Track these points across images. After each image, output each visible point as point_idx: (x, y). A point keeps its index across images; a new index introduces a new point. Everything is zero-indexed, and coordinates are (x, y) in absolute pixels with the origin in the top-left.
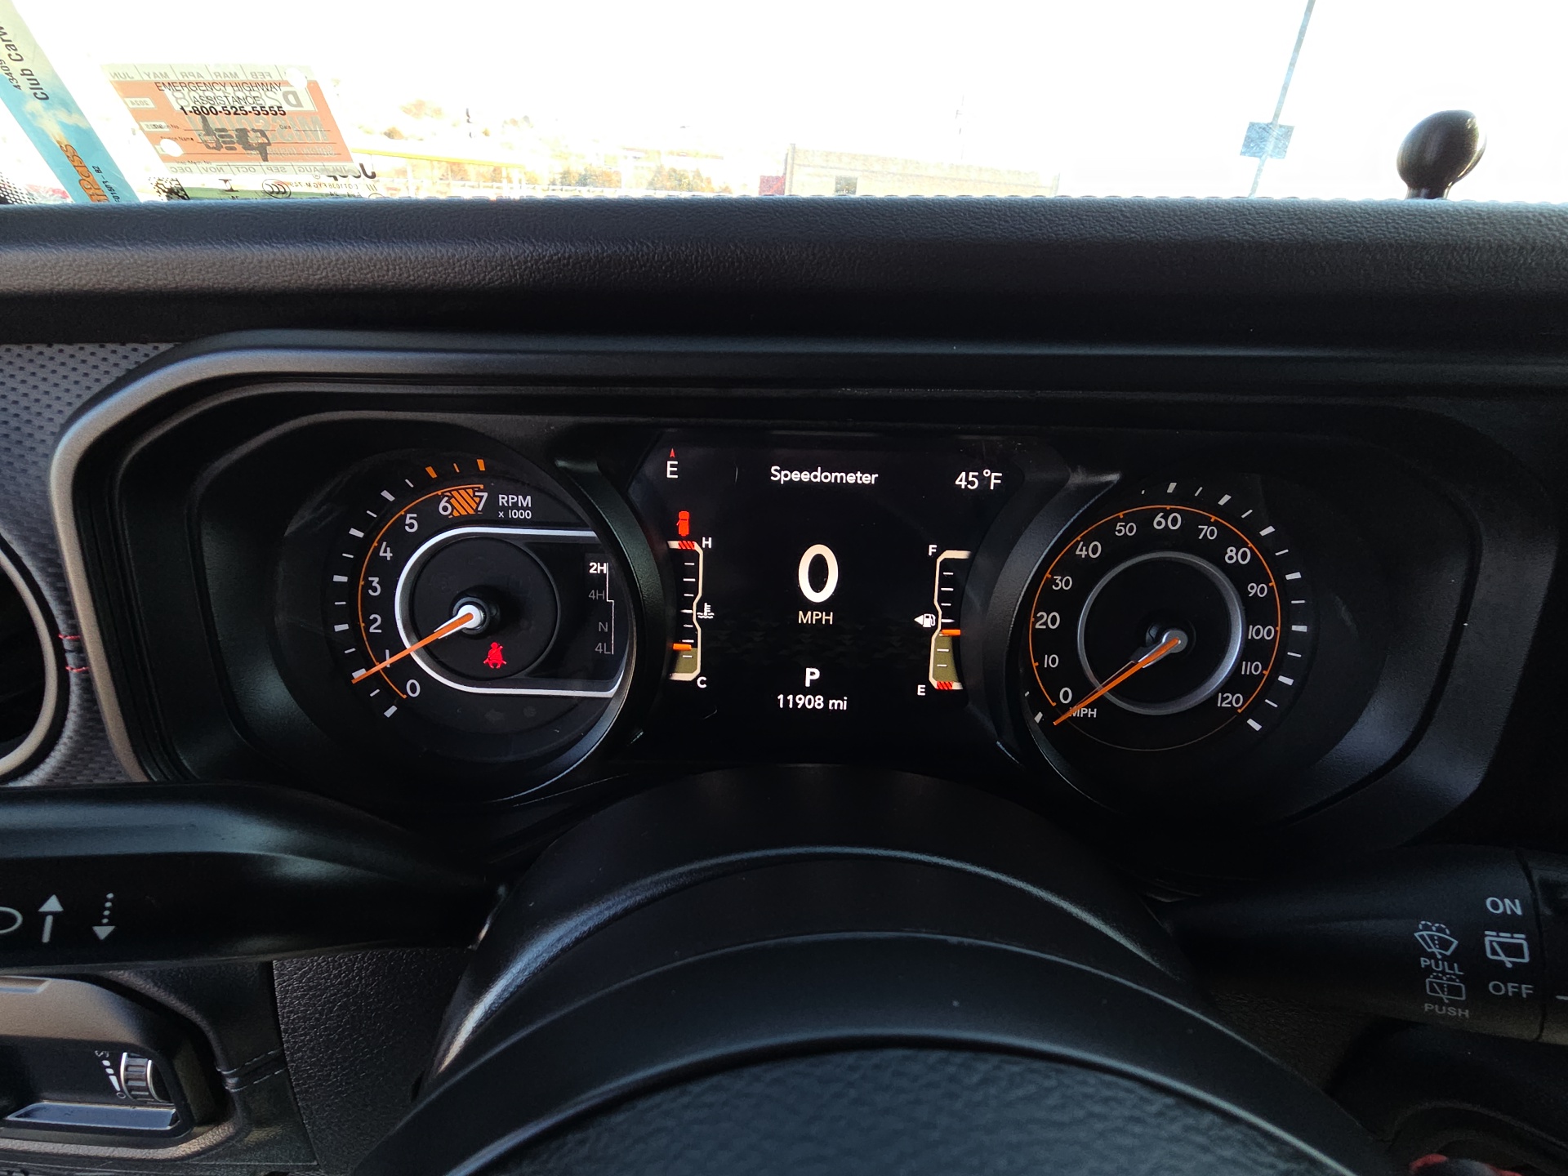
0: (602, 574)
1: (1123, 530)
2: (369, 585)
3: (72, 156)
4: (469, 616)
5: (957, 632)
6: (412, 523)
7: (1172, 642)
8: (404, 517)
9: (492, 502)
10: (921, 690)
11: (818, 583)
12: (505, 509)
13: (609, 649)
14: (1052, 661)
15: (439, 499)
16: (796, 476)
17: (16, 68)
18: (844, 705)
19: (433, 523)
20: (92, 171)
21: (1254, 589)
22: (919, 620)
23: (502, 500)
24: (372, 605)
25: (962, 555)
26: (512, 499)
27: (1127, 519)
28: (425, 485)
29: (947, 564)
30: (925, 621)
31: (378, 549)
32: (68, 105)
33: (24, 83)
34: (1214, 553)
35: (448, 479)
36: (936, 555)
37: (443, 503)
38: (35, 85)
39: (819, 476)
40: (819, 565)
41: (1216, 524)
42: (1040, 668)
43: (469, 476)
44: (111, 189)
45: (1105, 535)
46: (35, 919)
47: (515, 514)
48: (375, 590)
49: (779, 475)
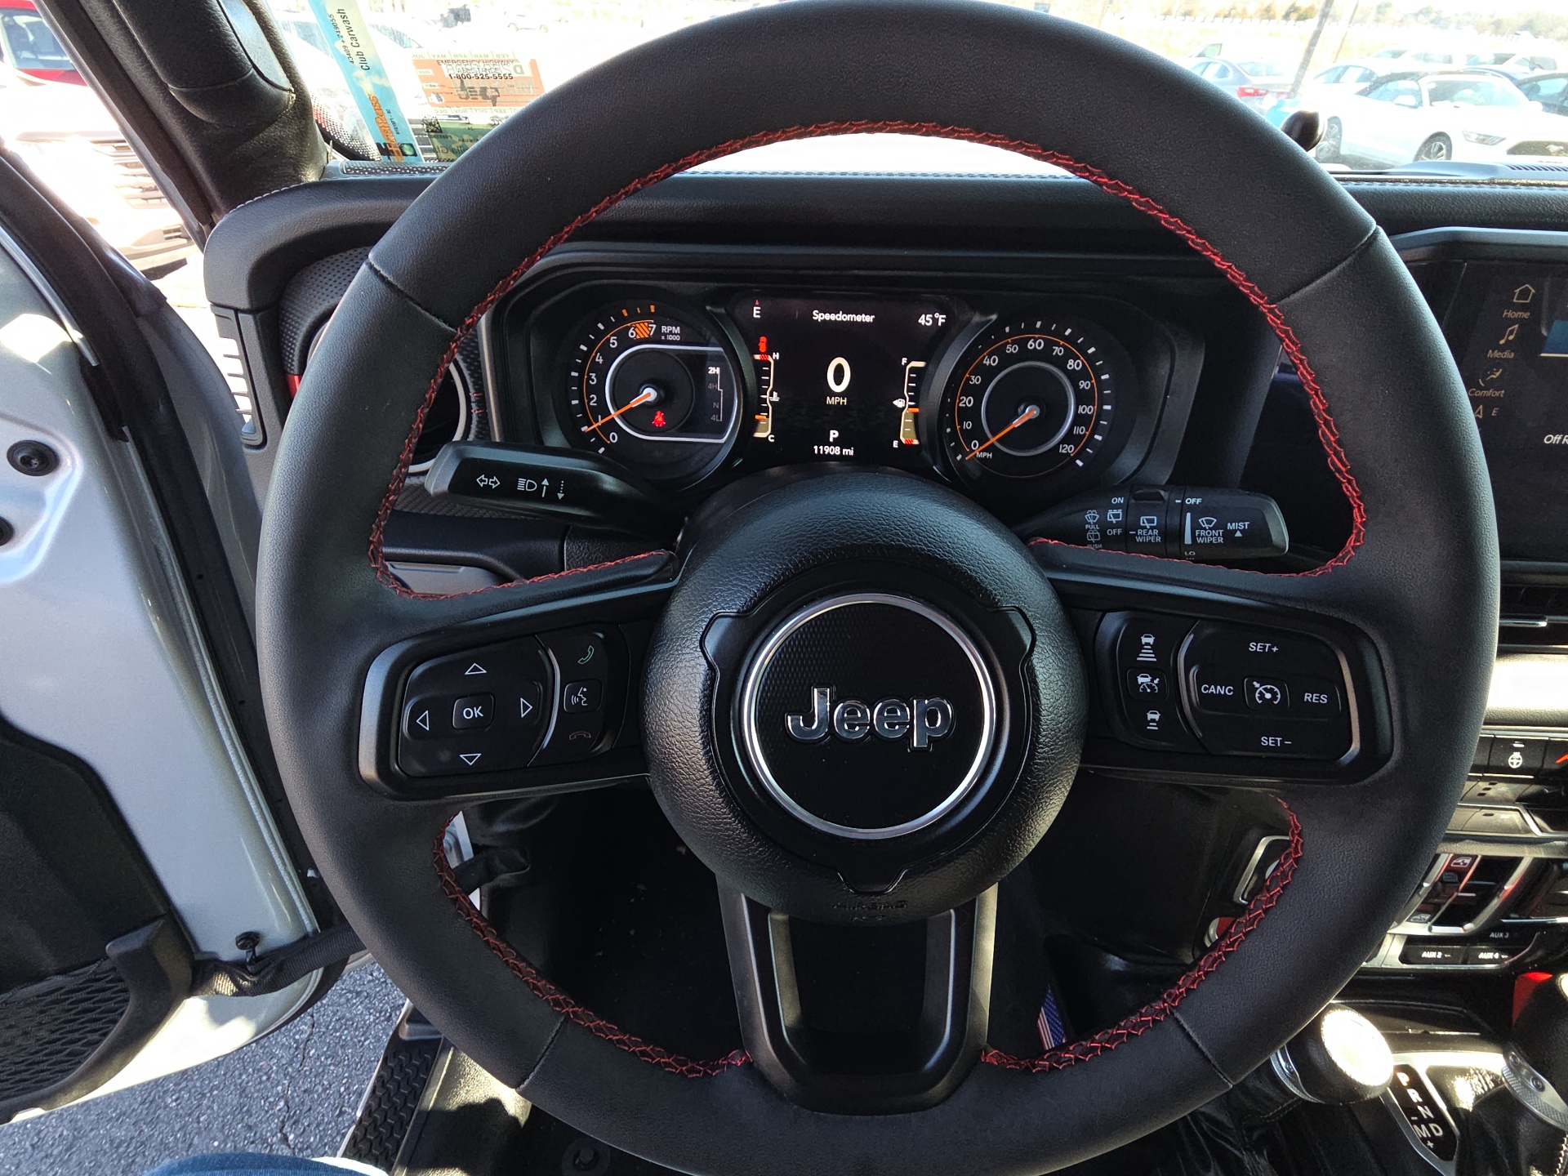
0: (716, 374)
1: (1012, 349)
2: (590, 378)
3: (375, 102)
4: (649, 395)
5: (917, 410)
6: (614, 343)
7: (1031, 412)
8: (609, 339)
9: (658, 330)
10: (895, 444)
11: (838, 381)
12: (665, 335)
13: (719, 418)
14: (968, 425)
15: (629, 328)
16: (827, 317)
17: (353, 51)
18: (851, 453)
19: (625, 343)
20: (385, 112)
21: (1083, 385)
22: (895, 402)
23: (664, 329)
24: (591, 389)
25: (921, 364)
26: (669, 328)
27: (1013, 343)
28: (622, 320)
29: (913, 370)
30: (899, 403)
31: (595, 357)
32: (380, 73)
33: (357, 60)
34: (1061, 363)
35: (634, 317)
36: (906, 364)
37: (631, 331)
38: (363, 60)
39: (841, 317)
40: (839, 370)
41: (1063, 346)
42: (961, 429)
43: (646, 315)
44: (394, 123)
45: (1000, 352)
46: (541, 487)
47: (670, 338)
48: (593, 381)
49: (818, 316)
